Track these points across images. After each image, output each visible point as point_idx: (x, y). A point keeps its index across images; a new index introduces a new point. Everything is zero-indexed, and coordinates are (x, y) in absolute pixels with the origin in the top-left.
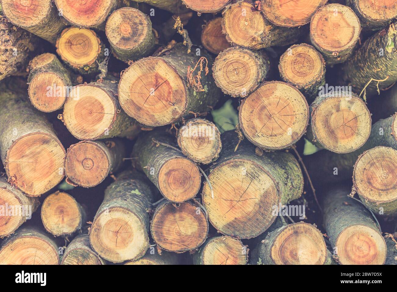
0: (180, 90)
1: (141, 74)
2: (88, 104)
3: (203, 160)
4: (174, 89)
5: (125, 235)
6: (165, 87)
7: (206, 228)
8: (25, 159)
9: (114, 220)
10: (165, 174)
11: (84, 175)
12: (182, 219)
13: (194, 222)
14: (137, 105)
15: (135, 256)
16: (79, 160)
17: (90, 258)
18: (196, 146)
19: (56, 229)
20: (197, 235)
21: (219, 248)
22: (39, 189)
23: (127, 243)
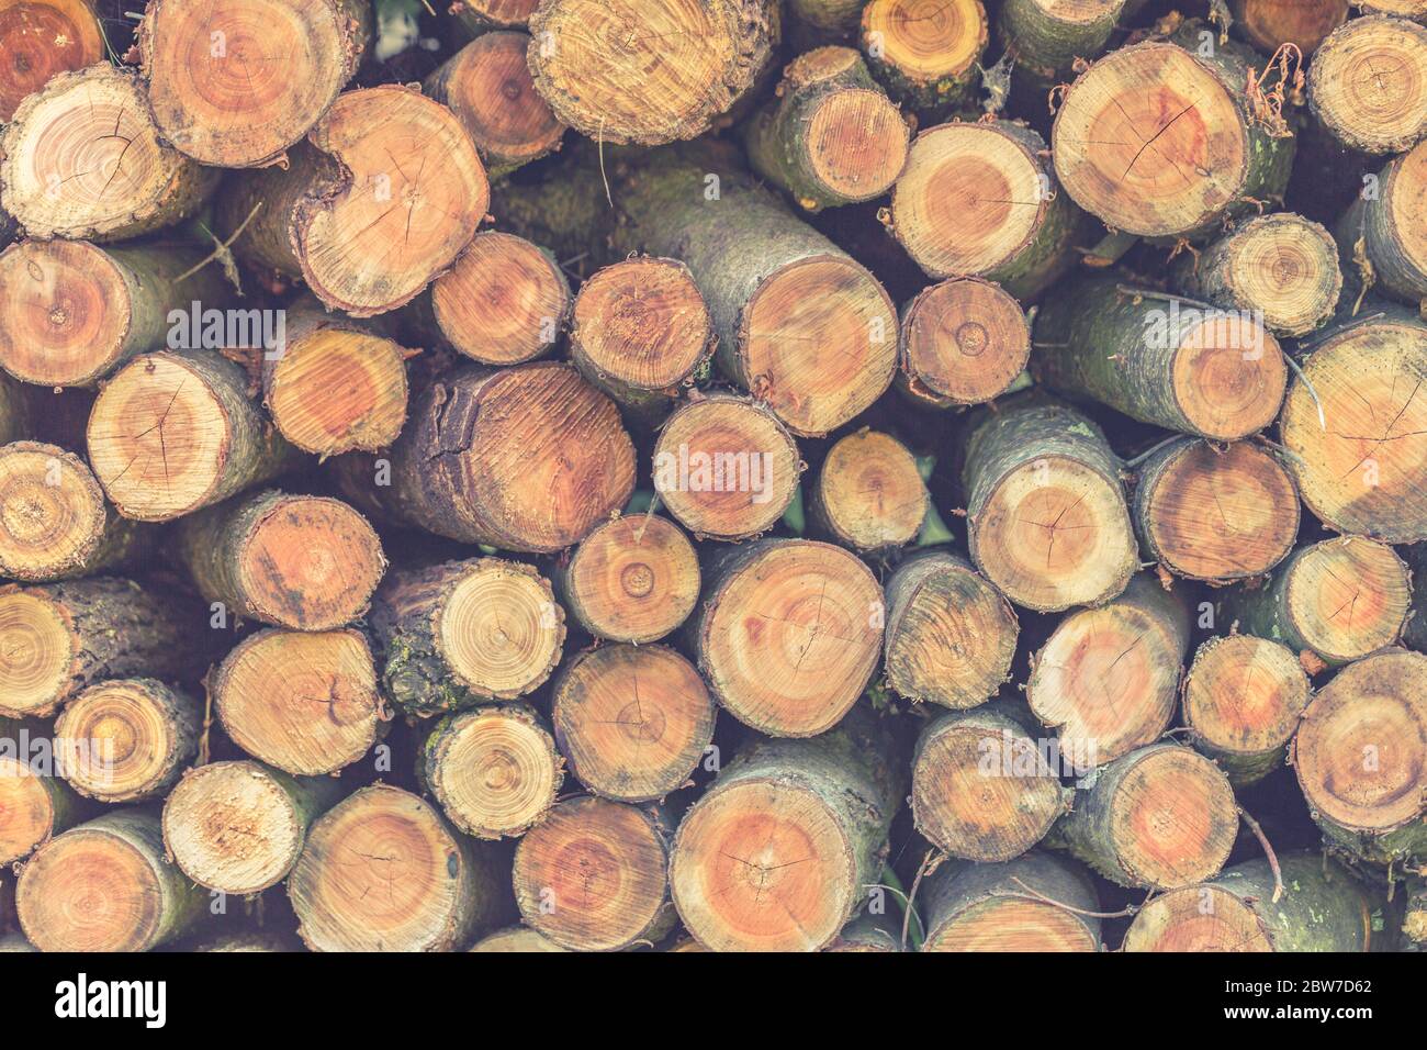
0: (1227, 134)
1: (1119, 91)
2: (963, 178)
3: (1291, 323)
4: (1211, 131)
5: (1074, 535)
6: (1186, 127)
7: (1294, 514)
8: (790, 331)
9: (1044, 492)
10: (1191, 362)
11: (961, 369)
12: (1230, 488)
13: (1261, 498)
14: (1104, 176)
15: (1101, 592)
16: (949, 328)
17: (981, 598)
18: (1271, 283)
19: (863, 532)
20: (1270, 535)
21: (1332, 567)
22: (825, 413)
23: (1080, 557)
